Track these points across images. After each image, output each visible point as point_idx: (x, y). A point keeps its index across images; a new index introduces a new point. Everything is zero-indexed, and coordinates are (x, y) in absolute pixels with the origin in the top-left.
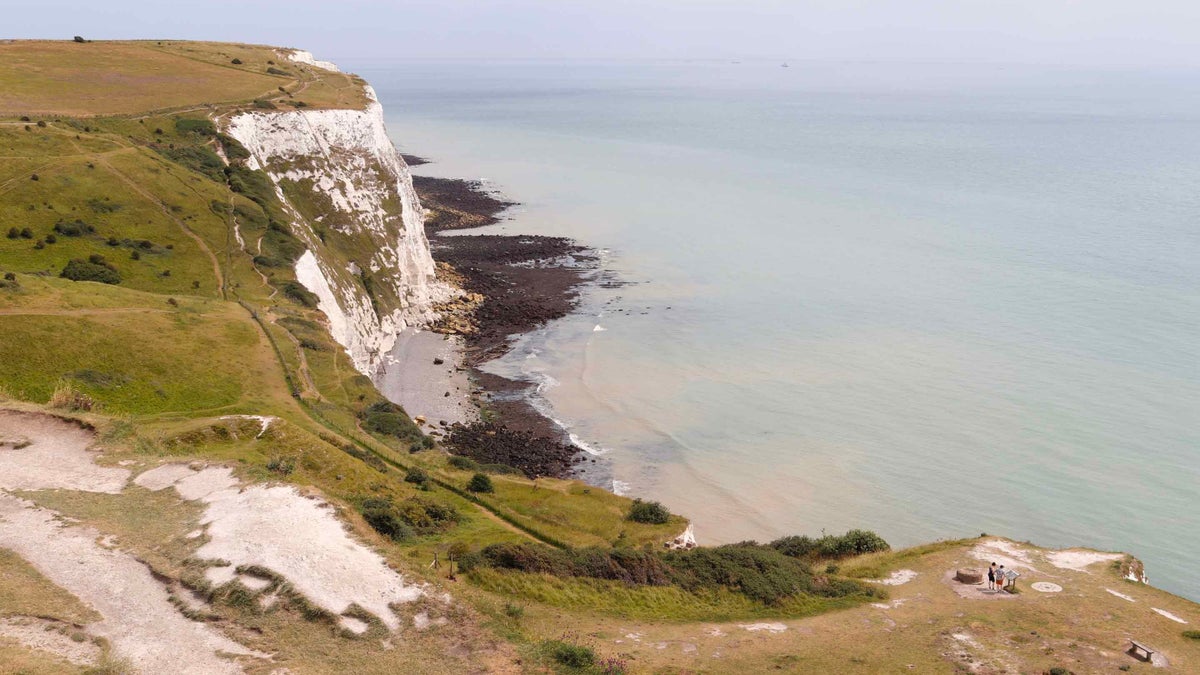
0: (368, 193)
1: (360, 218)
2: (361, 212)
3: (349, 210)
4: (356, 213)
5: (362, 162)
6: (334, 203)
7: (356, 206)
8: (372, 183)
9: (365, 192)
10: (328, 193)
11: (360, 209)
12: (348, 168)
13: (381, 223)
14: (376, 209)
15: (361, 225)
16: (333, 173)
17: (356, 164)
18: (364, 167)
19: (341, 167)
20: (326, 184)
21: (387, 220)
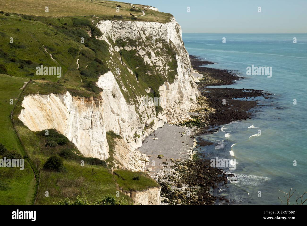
0: (162, 58)
1: (156, 69)
2: (157, 66)
3: (151, 65)
4: (155, 66)
5: (161, 46)
6: (145, 61)
7: (155, 63)
8: (165, 55)
9: (160, 58)
10: (142, 57)
11: (156, 65)
12: (154, 47)
13: (167, 72)
14: (165, 65)
15: (156, 72)
16: (146, 49)
17: (158, 46)
18: (161, 47)
19: (150, 46)
20: (142, 53)
21: (170, 71)
